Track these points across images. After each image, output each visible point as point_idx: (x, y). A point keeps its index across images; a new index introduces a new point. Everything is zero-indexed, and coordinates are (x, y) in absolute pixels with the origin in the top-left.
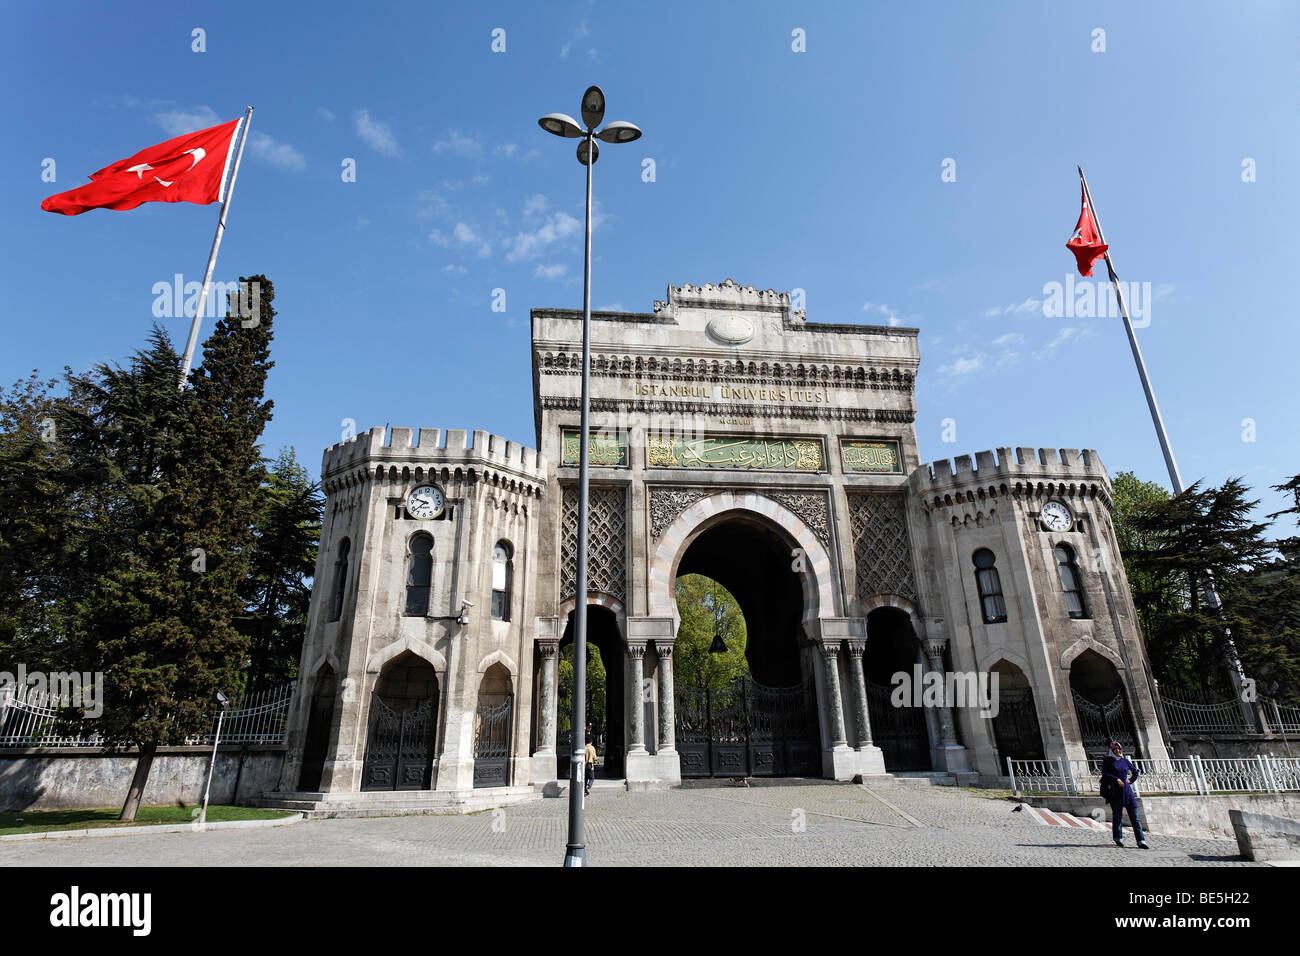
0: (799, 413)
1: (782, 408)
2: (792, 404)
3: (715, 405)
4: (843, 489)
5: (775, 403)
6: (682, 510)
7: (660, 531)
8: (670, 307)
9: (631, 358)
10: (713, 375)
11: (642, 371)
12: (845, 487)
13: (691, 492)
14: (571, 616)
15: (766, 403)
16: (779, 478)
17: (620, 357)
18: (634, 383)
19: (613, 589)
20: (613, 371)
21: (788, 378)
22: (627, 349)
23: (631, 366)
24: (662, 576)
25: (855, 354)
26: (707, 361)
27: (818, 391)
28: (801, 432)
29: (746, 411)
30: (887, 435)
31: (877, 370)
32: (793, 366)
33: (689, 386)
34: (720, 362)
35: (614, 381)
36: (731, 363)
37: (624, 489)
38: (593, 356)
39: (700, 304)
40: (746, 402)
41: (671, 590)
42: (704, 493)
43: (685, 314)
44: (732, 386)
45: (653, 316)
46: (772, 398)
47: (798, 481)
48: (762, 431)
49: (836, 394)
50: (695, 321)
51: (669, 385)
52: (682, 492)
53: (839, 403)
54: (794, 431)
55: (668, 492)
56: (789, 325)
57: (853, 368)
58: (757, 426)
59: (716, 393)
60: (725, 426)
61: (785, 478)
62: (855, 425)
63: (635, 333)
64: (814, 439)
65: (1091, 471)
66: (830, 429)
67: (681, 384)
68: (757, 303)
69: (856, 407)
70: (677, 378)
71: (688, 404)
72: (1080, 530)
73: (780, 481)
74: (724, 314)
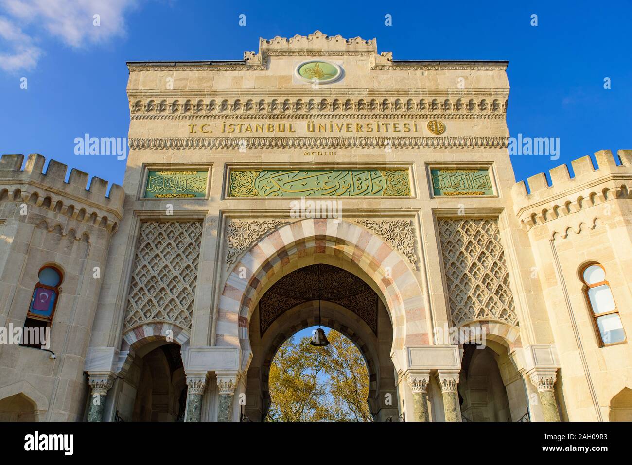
0: (385, 143)
2: (378, 135)
3: (300, 139)
4: (430, 214)
5: (360, 134)
6: (260, 239)
7: (234, 259)
8: (259, 55)
9: (218, 100)
10: (299, 112)
11: (229, 112)
12: (434, 211)
13: (270, 220)
14: (134, 347)
15: (349, 134)
16: (364, 204)
17: (207, 100)
18: (219, 122)
19: (180, 319)
20: (200, 113)
21: (375, 112)
22: (214, 93)
23: (218, 108)
24: (232, 307)
25: (441, 87)
26: (293, 100)
27: (406, 122)
28: (387, 160)
29: (330, 143)
30: (478, 160)
31: (465, 101)
32: (379, 101)
33: (275, 123)
34: (305, 100)
35: (200, 122)
36: (317, 100)
37: (201, 221)
38: (182, 101)
39: (290, 52)
40: (332, 135)
41: (241, 319)
42: (283, 220)
43: (274, 62)
44: (317, 121)
45: (244, 63)
46: (359, 128)
47: (383, 207)
48: (346, 160)
49: (424, 124)
50: (280, 66)
51: (254, 123)
52: (261, 220)
53: (427, 133)
54: (380, 160)
55: (245, 221)
56: (376, 66)
57: (440, 100)
58: (342, 156)
59: (301, 128)
60: (309, 157)
61: (370, 204)
62: (445, 152)
63: (224, 80)
64: (402, 167)
66: (418, 157)
67: (268, 121)
68: (344, 49)
69: (445, 135)
70: (262, 117)
71: (273, 139)
73: (364, 207)
74: (312, 60)
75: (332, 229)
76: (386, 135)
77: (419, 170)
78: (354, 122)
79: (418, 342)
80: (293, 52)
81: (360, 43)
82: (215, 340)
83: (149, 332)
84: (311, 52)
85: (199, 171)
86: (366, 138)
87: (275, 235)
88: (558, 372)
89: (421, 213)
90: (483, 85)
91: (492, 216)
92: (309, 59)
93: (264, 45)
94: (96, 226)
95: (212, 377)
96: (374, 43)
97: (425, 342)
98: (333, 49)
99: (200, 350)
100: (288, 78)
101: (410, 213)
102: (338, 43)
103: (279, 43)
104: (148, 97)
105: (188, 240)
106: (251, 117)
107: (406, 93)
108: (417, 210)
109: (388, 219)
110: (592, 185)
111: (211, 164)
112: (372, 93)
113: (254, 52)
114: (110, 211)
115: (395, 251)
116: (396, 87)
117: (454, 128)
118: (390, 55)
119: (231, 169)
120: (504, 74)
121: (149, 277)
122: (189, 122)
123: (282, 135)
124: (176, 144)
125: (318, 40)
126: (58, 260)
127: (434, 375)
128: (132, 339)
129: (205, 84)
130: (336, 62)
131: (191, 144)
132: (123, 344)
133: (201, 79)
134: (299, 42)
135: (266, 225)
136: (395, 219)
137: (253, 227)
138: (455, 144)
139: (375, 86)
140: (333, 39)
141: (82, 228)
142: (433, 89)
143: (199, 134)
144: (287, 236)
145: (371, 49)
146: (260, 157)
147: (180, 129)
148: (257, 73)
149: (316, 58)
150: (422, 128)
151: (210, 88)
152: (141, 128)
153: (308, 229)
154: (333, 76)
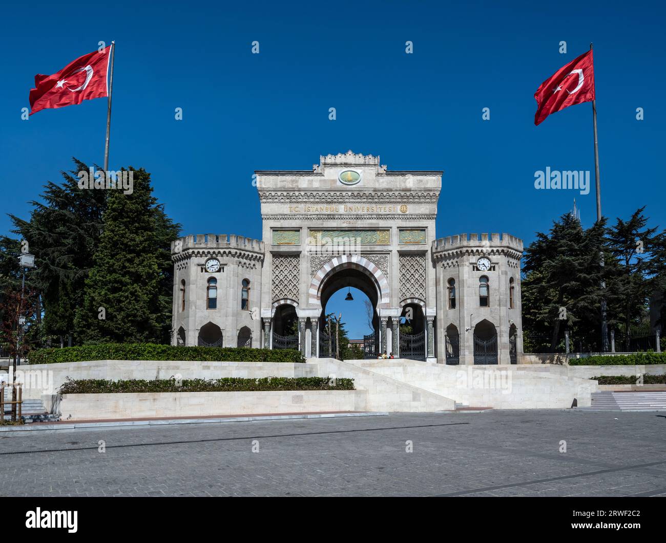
0: (379, 217)
1: (371, 215)
2: (377, 213)
3: (341, 215)
4: (397, 252)
5: (369, 213)
6: (324, 264)
7: (314, 273)
8: (320, 167)
10: (340, 200)
11: (307, 200)
12: (398, 251)
14: (277, 308)
15: (364, 213)
17: (296, 194)
18: (302, 205)
19: (294, 297)
20: (294, 200)
21: (376, 200)
22: (300, 190)
23: (302, 197)
24: (314, 292)
25: (409, 187)
27: (391, 206)
28: (380, 226)
29: (354, 218)
30: (421, 226)
31: (419, 194)
32: (378, 194)
33: (329, 206)
34: (343, 194)
35: (295, 205)
36: (349, 194)
37: (299, 255)
38: (284, 194)
39: (335, 165)
40: (355, 213)
43: (327, 170)
44: (349, 205)
45: (313, 172)
46: (368, 210)
47: (376, 250)
48: (361, 226)
49: (399, 206)
50: (332, 175)
51: (320, 206)
53: (399, 212)
54: (377, 226)
55: (317, 255)
56: (378, 174)
58: (360, 224)
59: (341, 209)
60: (344, 224)
61: (371, 248)
62: (406, 221)
63: (304, 182)
64: (386, 230)
65: (503, 243)
66: (394, 224)
67: (326, 205)
68: (362, 163)
69: (407, 213)
70: (323, 203)
71: (328, 215)
72: (494, 270)
73: (369, 249)
74: (347, 170)
75: (355, 259)
76: (380, 213)
77: (395, 231)
78: (366, 206)
79: (385, 306)
80: (338, 165)
81: (371, 159)
83: (282, 302)
84: (346, 165)
85: (296, 231)
87: (330, 263)
88: (435, 317)
89: (393, 252)
90: (429, 186)
91: (423, 254)
92: (345, 169)
93: (322, 160)
94: (257, 261)
95: (309, 319)
96: (377, 160)
97: (388, 306)
98: (357, 163)
99: (304, 309)
100: (334, 181)
101: (388, 253)
102: (360, 159)
103: (330, 159)
104: (268, 191)
105: (293, 264)
106: (317, 203)
107: (391, 190)
108: (391, 251)
109: (378, 255)
111: (301, 228)
112: (375, 190)
113: (317, 165)
115: (379, 270)
116: (387, 187)
117: (411, 209)
118: (385, 167)
119: (310, 230)
120: (440, 178)
121: (279, 280)
122: (288, 205)
123: (332, 213)
124: (284, 217)
125: (350, 158)
126: (247, 277)
127: (390, 318)
128: (276, 305)
129: (294, 185)
130: (359, 170)
131: (292, 217)
132: (273, 307)
133: (293, 181)
134: (340, 158)
135: (326, 258)
136: (381, 255)
137: (321, 258)
138: (412, 218)
139: (377, 186)
140: (357, 156)
141: (252, 262)
142: (404, 187)
143: (294, 212)
144: (335, 263)
145: (376, 163)
146: (323, 224)
147: (285, 209)
148: (319, 178)
149: (349, 169)
150: (398, 209)
151: (298, 186)
152: (266, 208)
153: (344, 260)
154: (357, 180)
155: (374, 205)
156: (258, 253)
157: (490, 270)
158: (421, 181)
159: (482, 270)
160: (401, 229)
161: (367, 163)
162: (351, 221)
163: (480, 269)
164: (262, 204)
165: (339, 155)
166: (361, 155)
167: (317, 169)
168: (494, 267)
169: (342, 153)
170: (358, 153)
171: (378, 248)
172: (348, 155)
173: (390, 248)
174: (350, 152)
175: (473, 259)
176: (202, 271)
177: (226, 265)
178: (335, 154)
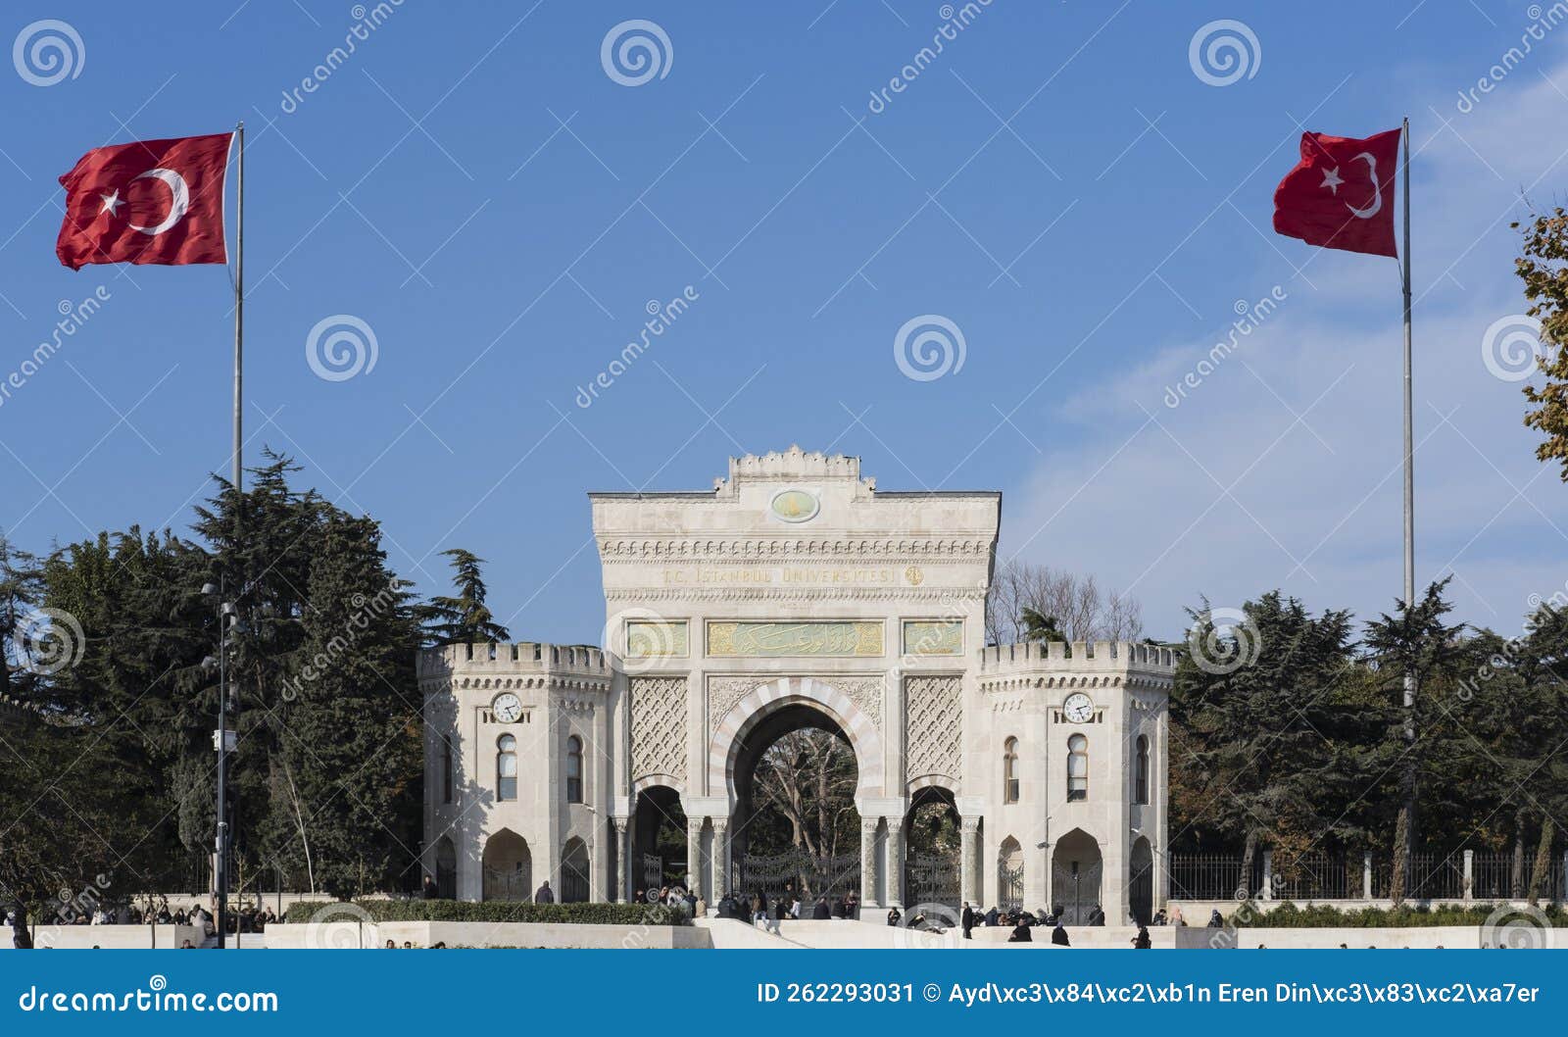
0: (859, 594)
2: (855, 585)
3: (775, 589)
5: (837, 584)
6: (740, 698)
7: (718, 719)
8: (730, 483)
9: (691, 543)
10: (773, 557)
11: (701, 555)
13: (748, 680)
14: (641, 794)
15: (827, 585)
16: (836, 665)
17: (678, 543)
18: (691, 568)
19: (676, 771)
20: (672, 557)
21: (852, 556)
22: (685, 534)
23: (690, 550)
24: (719, 760)
25: (924, 527)
26: (767, 543)
27: (885, 569)
28: (862, 615)
29: (805, 595)
31: (948, 543)
32: (858, 543)
33: (750, 569)
34: (781, 543)
35: (674, 568)
36: (793, 543)
37: (685, 679)
38: (653, 542)
39: (763, 477)
40: (807, 585)
41: (728, 771)
42: (760, 680)
43: (746, 490)
44: (793, 567)
45: (712, 495)
46: (835, 578)
47: (852, 668)
48: (822, 615)
49: (903, 570)
50: (755, 498)
51: (730, 569)
52: (740, 680)
53: (905, 583)
54: (856, 615)
55: (727, 680)
56: (857, 497)
57: (922, 542)
58: (817, 610)
59: (777, 576)
60: (785, 612)
61: (841, 664)
62: (920, 603)
63: (694, 515)
64: (875, 622)
65: (1118, 664)
66: (892, 611)
67: (742, 569)
68: (822, 473)
69: (921, 585)
70: (737, 562)
71: (748, 590)
72: (1100, 721)
73: (836, 668)
74: (788, 488)
75: (806, 689)
76: (862, 585)
77: (892, 626)
78: (831, 569)
79: (875, 793)
80: (767, 477)
81: (840, 464)
82: (707, 790)
83: (651, 781)
84: (786, 477)
86: (843, 590)
87: (754, 696)
88: (981, 818)
89: (888, 673)
90: (969, 523)
91: (957, 676)
92: (783, 487)
93: (734, 469)
94: (597, 694)
95: (708, 820)
96: (854, 466)
97: (879, 793)
98: (810, 471)
99: (697, 800)
100: (761, 515)
101: (878, 673)
102: (816, 463)
103: (750, 465)
104: (616, 537)
105: (673, 698)
106: (724, 562)
107: (886, 534)
108: (885, 670)
109: (858, 680)
110: (1022, 673)
111: (689, 618)
112: (850, 533)
113: (723, 479)
114: (605, 678)
115: (860, 713)
116: (876, 526)
117: (933, 576)
118: (872, 484)
119: (708, 623)
122: (662, 568)
123: (757, 585)
124: (654, 596)
125: (794, 461)
126: (576, 730)
127: (882, 820)
128: (639, 788)
129: (674, 522)
130: (814, 489)
131: (668, 594)
132: (632, 794)
133: (669, 515)
134: (773, 463)
135: (745, 685)
136: (864, 680)
137: (733, 686)
138: (932, 596)
139: (857, 526)
140: (810, 458)
141: (588, 699)
142: (915, 528)
143: (674, 583)
144: (765, 696)
145: (853, 473)
146: (736, 609)
147: (654, 576)
148: (728, 507)
149: (792, 486)
150: (900, 576)
151: (680, 526)
152: (615, 575)
153: (784, 689)
154: (809, 512)
155: (847, 567)
156: (597, 677)
157: (1092, 721)
158: (950, 514)
159: (1075, 720)
160: (907, 623)
161: (831, 473)
162: (799, 603)
163: (1070, 718)
164: (605, 567)
165: (772, 455)
166: (818, 455)
167: (721, 487)
168: (1101, 714)
169: (777, 451)
170: (812, 452)
171: (856, 665)
172: (788, 455)
173: (881, 665)
174: (795, 449)
175: (1056, 697)
176: (485, 721)
177: (534, 707)
178: (761, 454)
